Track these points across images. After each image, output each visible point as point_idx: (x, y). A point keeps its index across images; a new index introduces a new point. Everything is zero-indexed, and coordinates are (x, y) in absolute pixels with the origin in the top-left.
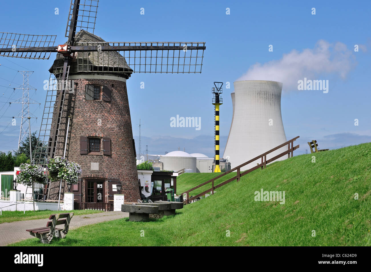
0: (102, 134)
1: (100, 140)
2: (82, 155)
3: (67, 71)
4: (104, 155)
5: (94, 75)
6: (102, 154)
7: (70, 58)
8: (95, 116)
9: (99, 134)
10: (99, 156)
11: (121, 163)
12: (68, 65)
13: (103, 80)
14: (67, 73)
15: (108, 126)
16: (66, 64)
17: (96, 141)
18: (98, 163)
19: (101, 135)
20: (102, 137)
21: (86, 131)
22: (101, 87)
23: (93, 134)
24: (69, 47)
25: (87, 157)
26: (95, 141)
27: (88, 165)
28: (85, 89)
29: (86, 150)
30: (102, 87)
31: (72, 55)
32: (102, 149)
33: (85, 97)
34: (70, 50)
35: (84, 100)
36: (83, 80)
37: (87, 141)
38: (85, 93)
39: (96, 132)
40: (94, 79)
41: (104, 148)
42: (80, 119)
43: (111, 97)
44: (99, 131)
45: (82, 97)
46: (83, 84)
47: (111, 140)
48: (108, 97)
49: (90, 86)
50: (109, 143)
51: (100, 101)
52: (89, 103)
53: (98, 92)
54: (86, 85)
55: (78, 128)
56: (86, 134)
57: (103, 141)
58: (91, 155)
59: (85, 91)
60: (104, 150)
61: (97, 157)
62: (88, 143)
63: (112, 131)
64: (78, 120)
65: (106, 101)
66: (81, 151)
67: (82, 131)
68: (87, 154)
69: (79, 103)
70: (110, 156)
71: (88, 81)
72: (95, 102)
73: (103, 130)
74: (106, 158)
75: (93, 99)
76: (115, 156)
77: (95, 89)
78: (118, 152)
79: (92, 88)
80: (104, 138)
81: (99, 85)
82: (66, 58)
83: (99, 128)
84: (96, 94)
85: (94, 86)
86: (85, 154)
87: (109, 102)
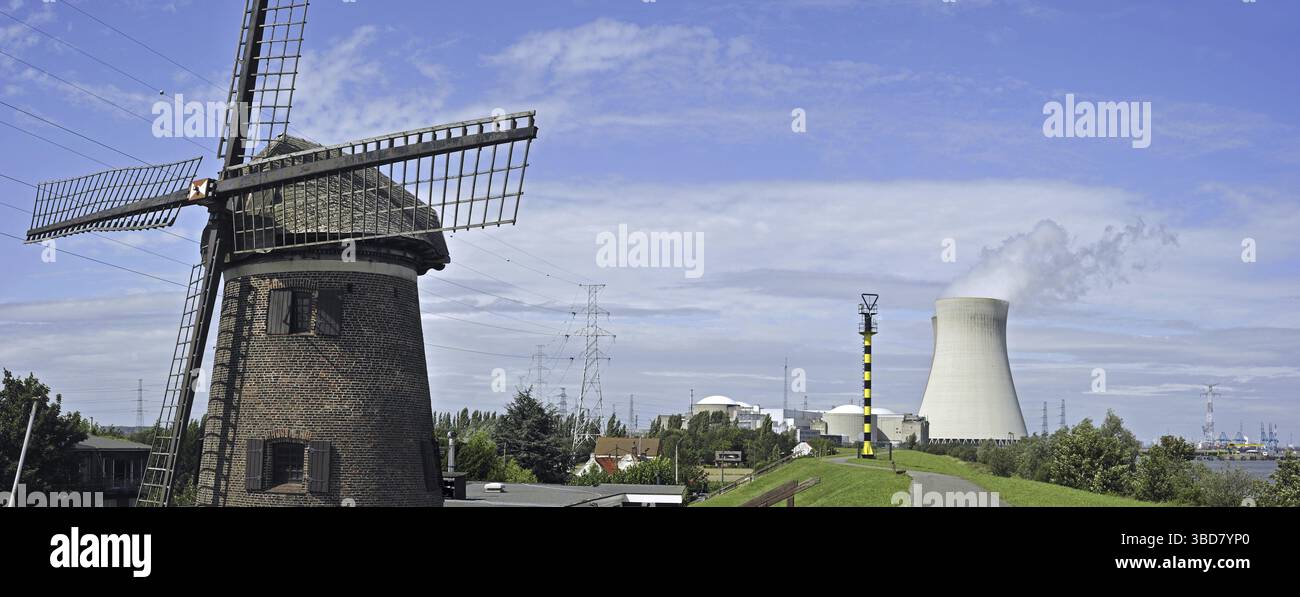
0: (307, 431)
1: (302, 448)
2: (250, 491)
3: (214, 253)
4: (312, 492)
5: (291, 259)
6: (307, 490)
8: (289, 380)
9: (298, 432)
10: (295, 494)
12: (217, 238)
13: (317, 275)
14: (213, 261)
15: (328, 407)
16: (213, 234)
19: (303, 435)
20: (306, 441)
21: (264, 424)
22: (313, 294)
23: (282, 432)
24: (211, 185)
25: (261, 498)
28: (269, 301)
29: (259, 477)
30: (316, 294)
31: (231, 205)
32: (306, 475)
33: (267, 325)
35: (263, 335)
36: (262, 277)
37: (265, 452)
38: (267, 314)
39: (290, 426)
40: (294, 273)
41: (310, 472)
42: (249, 389)
43: (340, 320)
44: (299, 422)
45: (259, 326)
46: (263, 287)
47: (333, 450)
48: (333, 322)
49: (281, 293)
50: (327, 456)
51: (306, 337)
52: (277, 343)
53: (306, 310)
54: (270, 290)
55: (246, 415)
56: (263, 431)
57: (308, 452)
58: (272, 493)
59: (268, 307)
60: (310, 478)
61: (288, 499)
62: (270, 458)
63: (340, 420)
64: (247, 393)
65: (323, 334)
66: (248, 480)
67: (255, 425)
68: (264, 490)
69: (251, 342)
70: (330, 496)
71: (276, 280)
72: (290, 340)
73: (310, 421)
74: (316, 502)
75: (288, 331)
76: (344, 494)
77: (300, 301)
78: (355, 482)
79: (285, 299)
80: (312, 444)
81: (307, 288)
82: (214, 217)
83: (298, 413)
84: (301, 314)
85: (294, 292)
86: (258, 490)
87: (334, 336)
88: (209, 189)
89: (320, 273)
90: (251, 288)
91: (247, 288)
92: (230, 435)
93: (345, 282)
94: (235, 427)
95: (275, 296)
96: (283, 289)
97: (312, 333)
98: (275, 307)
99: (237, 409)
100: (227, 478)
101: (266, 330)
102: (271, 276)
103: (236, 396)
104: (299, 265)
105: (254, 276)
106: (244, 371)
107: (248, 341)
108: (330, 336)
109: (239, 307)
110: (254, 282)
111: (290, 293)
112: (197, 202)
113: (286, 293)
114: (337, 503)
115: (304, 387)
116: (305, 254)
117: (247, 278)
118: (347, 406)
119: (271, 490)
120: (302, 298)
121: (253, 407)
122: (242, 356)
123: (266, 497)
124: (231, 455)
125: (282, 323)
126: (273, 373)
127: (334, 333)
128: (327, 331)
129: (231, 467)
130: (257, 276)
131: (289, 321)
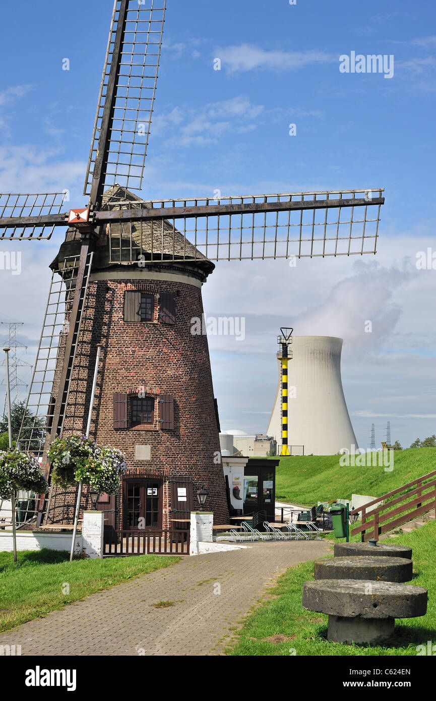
0: (157, 388)
1: (153, 400)
2: (117, 430)
3: (88, 262)
4: (162, 430)
5: (141, 271)
6: (157, 428)
7: (93, 238)
8: (143, 353)
9: (151, 389)
10: (151, 431)
11: (195, 445)
12: (89, 252)
13: (159, 283)
14: (87, 267)
15: (170, 372)
16: (85, 249)
17: (145, 402)
18: (149, 447)
19: (156, 391)
20: (157, 395)
21: (125, 383)
22: (155, 296)
24: (91, 214)
25: (126, 434)
26: (142, 403)
27: (130, 450)
28: (124, 299)
29: (126, 420)
30: (158, 296)
31: (97, 230)
32: (157, 419)
33: (124, 315)
34: (94, 220)
35: (121, 322)
36: (120, 282)
37: (127, 402)
38: (123, 308)
39: (146, 385)
40: (142, 280)
41: (161, 416)
42: (112, 360)
43: (175, 315)
44: (152, 382)
45: (117, 316)
46: (120, 289)
47: (175, 401)
48: (171, 315)
49: (133, 293)
50: (172, 405)
51: (153, 324)
52: (133, 328)
53: (149, 306)
54: (125, 291)
55: (110, 377)
56: (124, 388)
57: (159, 402)
58: (135, 431)
59: (124, 303)
60: (162, 420)
61: (146, 435)
62: (130, 407)
63: (177, 382)
64: (110, 362)
65: (165, 323)
66: (116, 422)
67: (118, 384)
68: (128, 429)
69: (112, 327)
70: (174, 432)
71: (129, 284)
72: (143, 326)
73: (159, 381)
74: (165, 437)
75: (140, 320)
76: (182, 432)
77: (144, 300)
78: (188, 423)
79: (136, 297)
80: (162, 397)
81: (152, 292)
82: (85, 237)
83: (151, 376)
84: (146, 308)
85: (142, 294)
86: (124, 429)
87: (171, 325)
88: (89, 216)
89: (160, 281)
90: (108, 289)
91: (103, 288)
92: (97, 391)
93: (175, 289)
94: (101, 386)
95: (128, 295)
96: (135, 291)
97: (155, 322)
98: (129, 303)
99: (103, 374)
100: (96, 422)
101: (123, 318)
102: (126, 282)
103: (101, 364)
104: (146, 274)
105: (111, 280)
106: (107, 346)
107: (109, 325)
108: (169, 324)
109: (97, 302)
110: (111, 285)
111: (140, 294)
113: (137, 294)
114: (178, 437)
115: (154, 358)
116: (151, 268)
117: (104, 281)
118: (180, 372)
119: (133, 429)
120: (146, 298)
121: (116, 371)
122: (104, 336)
123: (130, 433)
124: (98, 405)
125: (136, 314)
126: (131, 348)
127: (171, 322)
128: (167, 321)
129: (99, 414)
130: (114, 281)
131: (140, 313)
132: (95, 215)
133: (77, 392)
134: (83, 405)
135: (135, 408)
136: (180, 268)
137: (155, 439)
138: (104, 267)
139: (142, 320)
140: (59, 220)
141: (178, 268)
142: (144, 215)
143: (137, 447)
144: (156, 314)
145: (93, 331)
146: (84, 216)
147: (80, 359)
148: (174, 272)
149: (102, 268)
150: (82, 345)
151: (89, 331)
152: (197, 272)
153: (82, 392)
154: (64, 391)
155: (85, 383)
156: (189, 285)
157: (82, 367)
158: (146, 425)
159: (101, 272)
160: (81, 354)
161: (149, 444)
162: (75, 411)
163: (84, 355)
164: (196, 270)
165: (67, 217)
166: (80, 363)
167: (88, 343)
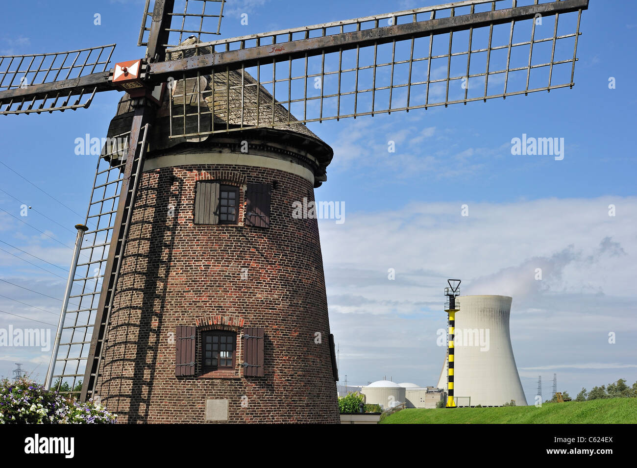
0: (240, 318)
1: (234, 334)
2: (180, 378)
3: (140, 139)
4: (246, 377)
5: (220, 152)
6: (240, 375)
7: (149, 104)
8: (220, 268)
9: (231, 319)
10: (230, 379)
11: (296, 398)
12: (143, 124)
13: (246, 169)
14: (139, 146)
15: (260, 296)
16: (138, 120)
17: (223, 339)
18: (226, 402)
19: (238, 322)
20: (239, 328)
21: (193, 312)
22: (241, 188)
23: (214, 319)
24: (144, 67)
25: (194, 384)
26: (219, 339)
27: (198, 406)
28: (196, 192)
29: (193, 363)
30: (244, 188)
31: (157, 93)
32: (240, 362)
33: (194, 215)
34: (147, 75)
35: (191, 225)
36: (190, 168)
37: (196, 338)
38: (194, 204)
39: (223, 313)
40: (222, 166)
41: (245, 357)
42: (176, 278)
43: (269, 215)
44: (233, 310)
45: (185, 216)
46: (190, 179)
47: (266, 337)
48: (263, 215)
49: (208, 185)
50: (261, 342)
51: (236, 227)
52: (206, 233)
53: (232, 203)
54: (197, 181)
55: (173, 303)
56: (193, 319)
57: (242, 338)
58: (206, 379)
59: (195, 197)
60: (246, 363)
61: (223, 384)
62: (199, 345)
63: (270, 309)
64: (173, 282)
65: (254, 226)
66: (179, 366)
67: (183, 313)
68: (196, 376)
69: (177, 232)
70: (264, 381)
71: (203, 172)
72: (220, 230)
73: (243, 308)
74: (251, 386)
75: (217, 222)
76: (276, 379)
77: (224, 195)
78: (286, 368)
79: (213, 190)
80: (247, 331)
81: (235, 182)
82: (138, 103)
83: (231, 300)
84: (228, 206)
85: (221, 185)
86: (191, 376)
87: (263, 229)
88: (141, 71)
89: (248, 167)
90: (173, 179)
91: (167, 177)
92: (155, 324)
93: (271, 179)
94: (160, 316)
95: (202, 187)
96: (211, 181)
97: (241, 224)
98: (202, 199)
99: (163, 299)
100: (152, 367)
101: (194, 220)
102: (199, 168)
103: (160, 285)
104: (227, 158)
105: (177, 167)
106: (170, 260)
107: (173, 230)
108: (260, 228)
109: (159, 197)
110: (177, 173)
111: (218, 185)
112: (118, 86)
113: (214, 185)
114: (270, 387)
115: (236, 275)
116: (235, 147)
117: (168, 168)
118: (276, 296)
119: (204, 376)
120: (228, 191)
121: (181, 294)
122: (166, 246)
123: (199, 383)
124: (156, 343)
125: (212, 213)
126: (203, 261)
127: (263, 225)
128: (258, 222)
129: (157, 356)
130: (182, 167)
131: (218, 213)
132: (149, 68)
133: (128, 325)
134: (135, 343)
135: (209, 347)
136: (278, 149)
137: (236, 391)
138: (167, 147)
139: (221, 222)
140: (102, 80)
141: (274, 148)
142: (216, 63)
143: (208, 401)
144: (242, 213)
145: (152, 240)
146: (133, 70)
147: (134, 280)
148: (269, 154)
149: (163, 148)
150: (137, 259)
151: (146, 239)
152: (305, 157)
153: (134, 325)
154: (102, 322)
155: (139, 312)
156: (293, 174)
157: (136, 290)
158: (223, 371)
159: (163, 155)
160: (136, 272)
161: (227, 398)
162: (125, 352)
163: (139, 273)
164: (303, 153)
165: (112, 74)
166: (133, 285)
167: (144, 256)
